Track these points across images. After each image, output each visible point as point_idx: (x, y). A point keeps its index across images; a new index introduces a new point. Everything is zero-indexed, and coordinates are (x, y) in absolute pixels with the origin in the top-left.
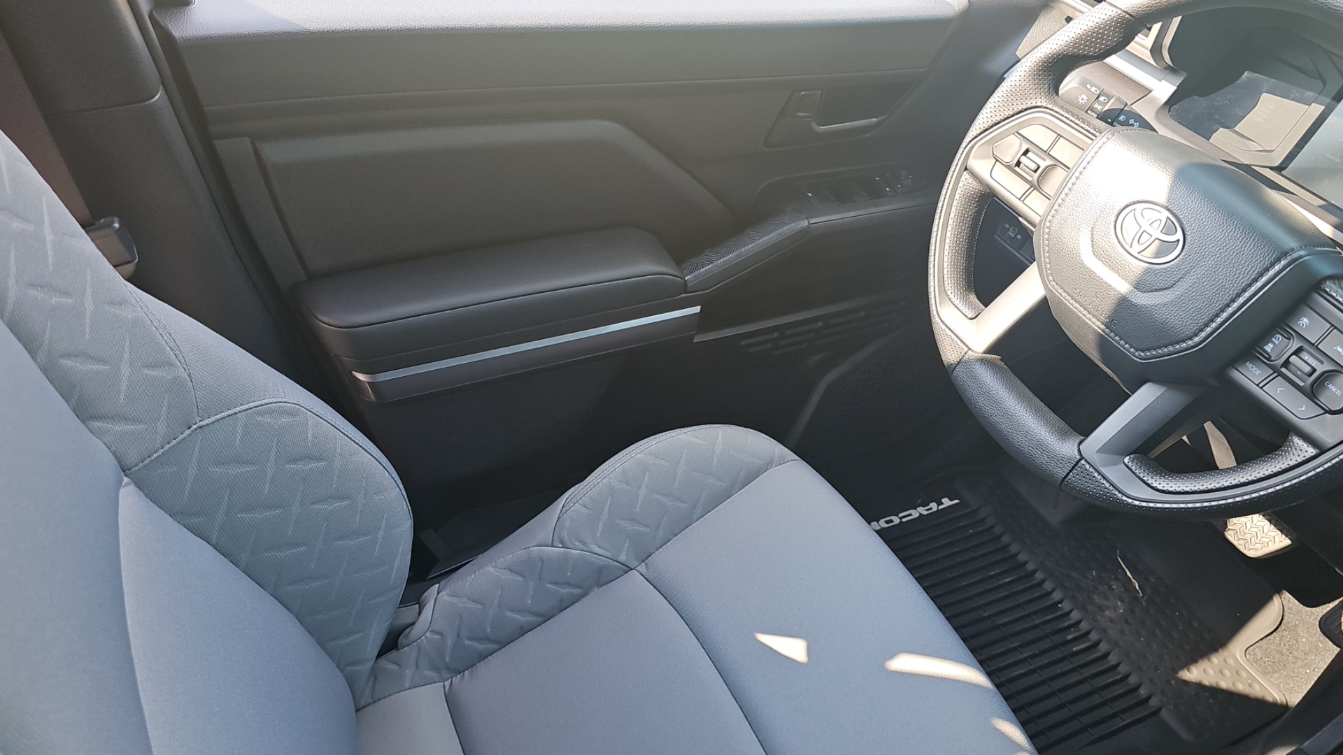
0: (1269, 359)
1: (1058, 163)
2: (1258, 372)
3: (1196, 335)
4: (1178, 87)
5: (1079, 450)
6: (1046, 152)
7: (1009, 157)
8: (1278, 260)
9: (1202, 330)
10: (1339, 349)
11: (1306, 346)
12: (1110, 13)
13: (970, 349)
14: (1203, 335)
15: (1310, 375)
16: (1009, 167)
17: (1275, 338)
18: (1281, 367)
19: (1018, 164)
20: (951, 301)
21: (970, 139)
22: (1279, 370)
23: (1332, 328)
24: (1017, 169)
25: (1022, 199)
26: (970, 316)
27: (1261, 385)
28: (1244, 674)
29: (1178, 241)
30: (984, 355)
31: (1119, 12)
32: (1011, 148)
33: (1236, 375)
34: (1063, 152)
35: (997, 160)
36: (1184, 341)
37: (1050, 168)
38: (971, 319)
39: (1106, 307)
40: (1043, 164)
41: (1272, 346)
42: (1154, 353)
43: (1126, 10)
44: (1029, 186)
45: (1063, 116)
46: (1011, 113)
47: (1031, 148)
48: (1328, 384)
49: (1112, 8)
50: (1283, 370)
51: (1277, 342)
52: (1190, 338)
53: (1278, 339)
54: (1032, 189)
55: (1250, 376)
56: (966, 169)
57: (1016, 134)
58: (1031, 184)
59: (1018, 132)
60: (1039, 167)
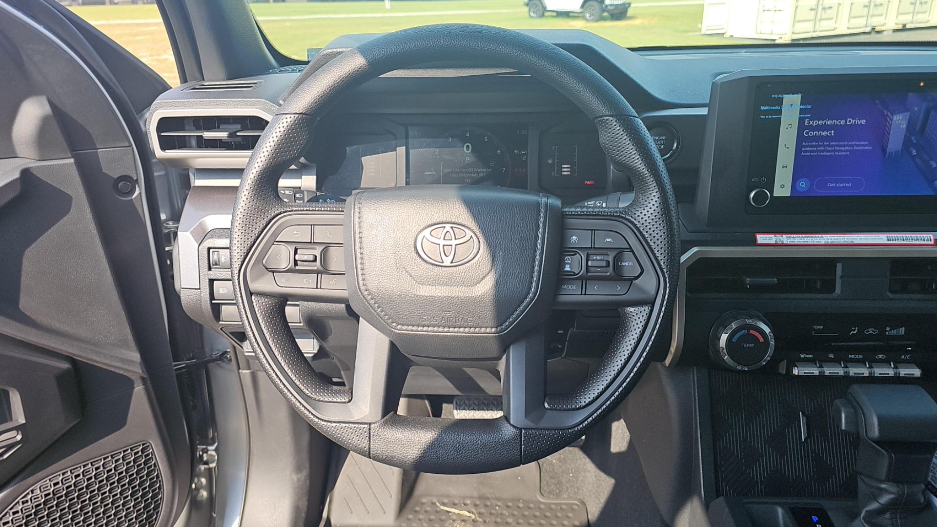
0: (574, 274)
1: (327, 247)
2: (574, 287)
3: (530, 289)
5: (514, 426)
6: (311, 242)
7: (285, 263)
9: (530, 285)
10: (608, 240)
11: (590, 252)
12: (289, 120)
13: (370, 424)
14: (533, 286)
15: (608, 266)
16: (289, 271)
17: (566, 260)
18: (587, 273)
19: (296, 263)
20: (322, 401)
21: (238, 269)
22: (585, 279)
23: (593, 232)
24: (297, 268)
25: (319, 287)
26: (347, 400)
27: (583, 293)
29: (471, 237)
30: (385, 418)
31: (297, 116)
32: (283, 257)
33: (563, 298)
34: (322, 235)
35: (273, 272)
36: (525, 297)
37: (324, 252)
38: (350, 401)
40: (317, 252)
41: (569, 266)
43: (301, 112)
44: (316, 275)
45: (303, 210)
46: (260, 230)
47: (298, 246)
48: (621, 264)
49: (288, 116)
50: (589, 274)
51: (570, 262)
52: (528, 294)
53: (568, 259)
54: (320, 275)
55: (572, 294)
56: (251, 294)
57: (275, 243)
58: (317, 272)
59: (275, 241)
60: (316, 257)
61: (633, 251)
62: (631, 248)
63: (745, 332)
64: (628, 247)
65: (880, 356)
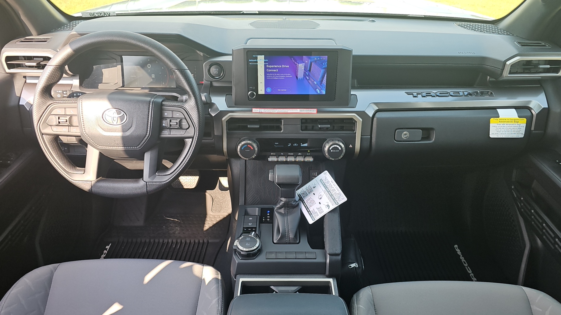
0: (166, 127)
1: (71, 116)
2: (166, 132)
3: (147, 133)
4: (79, 79)
5: (144, 181)
6: (65, 115)
7: (55, 122)
8: (150, 104)
9: (147, 131)
10: (177, 115)
11: (171, 119)
12: (52, 68)
13: (91, 181)
14: (148, 132)
15: (177, 124)
16: (57, 125)
19: (59, 123)
20: (73, 173)
21: (36, 125)
22: (170, 128)
23: (173, 111)
24: (60, 124)
25: (69, 131)
26: (83, 173)
27: (170, 134)
28: (216, 216)
29: (124, 114)
30: (97, 179)
31: (55, 66)
32: (54, 120)
33: (163, 136)
34: (69, 112)
35: (51, 126)
36: (146, 136)
37: (70, 119)
38: (84, 173)
39: (120, 142)
40: (68, 118)
41: (164, 124)
42: (141, 144)
43: (56, 65)
45: (61, 102)
46: (44, 110)
47: (59, 116)
48: (182, 123)
49: (51, 66)
50: (171, 127)
52: (146, 135)
53: (164, 121)
55: (166, 134)
56: (43, 134)
58: (69, 126)
59: (51, 114)
60: (67, 120)
61: (186, 119)
62: (185, 118)
63: (246, 146)
64: (184, 117)
65: (300, 154)
